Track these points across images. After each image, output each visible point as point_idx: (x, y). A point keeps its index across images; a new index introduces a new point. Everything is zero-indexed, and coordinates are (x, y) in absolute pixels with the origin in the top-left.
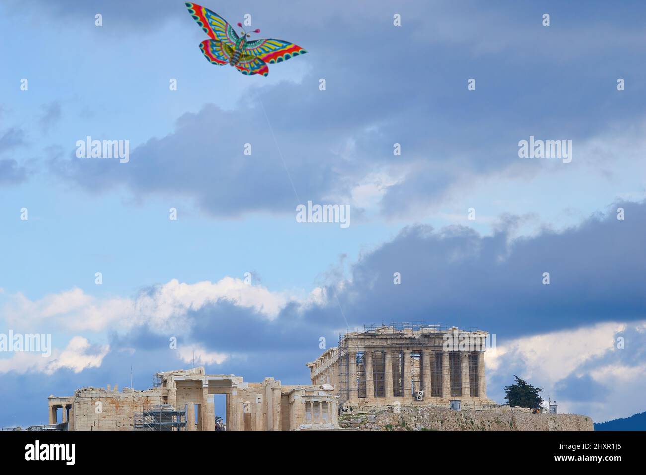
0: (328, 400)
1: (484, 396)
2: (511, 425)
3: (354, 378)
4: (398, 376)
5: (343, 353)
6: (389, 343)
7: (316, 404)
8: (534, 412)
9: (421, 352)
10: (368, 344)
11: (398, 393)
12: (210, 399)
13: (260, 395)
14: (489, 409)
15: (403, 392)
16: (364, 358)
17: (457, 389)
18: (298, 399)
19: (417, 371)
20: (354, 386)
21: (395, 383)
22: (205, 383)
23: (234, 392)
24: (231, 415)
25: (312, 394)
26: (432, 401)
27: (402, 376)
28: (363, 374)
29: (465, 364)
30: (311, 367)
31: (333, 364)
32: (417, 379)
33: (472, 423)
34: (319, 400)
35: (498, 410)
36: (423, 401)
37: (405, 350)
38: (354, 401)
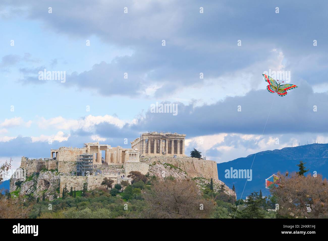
0: (136, 153)
1: (184, 154)
2: (192, 163)
3: (145, 147)
4: (158, 147)
5: (142, 140)
6: (156, 137)
7: (133, 155)
8: (199, 159)
9: (165, 140)
10: (149, 137)
11: (158, 152)
12: (100, 152)
13: (116, 151)
14: (185, 158)
15: (159, 152)
16: (148, 141)
17: (176, 152)
18: (127, 153)
19: (164, 146)
20: (144, 149)
21: (157, 149)
22: (99, 147)
23: (108, 150)
24: (107, 157)
25: (132, 151)
26: (168, 155)
27: (159, 147)
28: (147, 146)
29: (179, 144)
30: (132, 143)
31: (138, 143)
32: (164, 148)
33: (180, 162)
34: (134, 153)
35: (188, 159)
36: (165, 155)
37: (160, 139)
38: (144, 154)
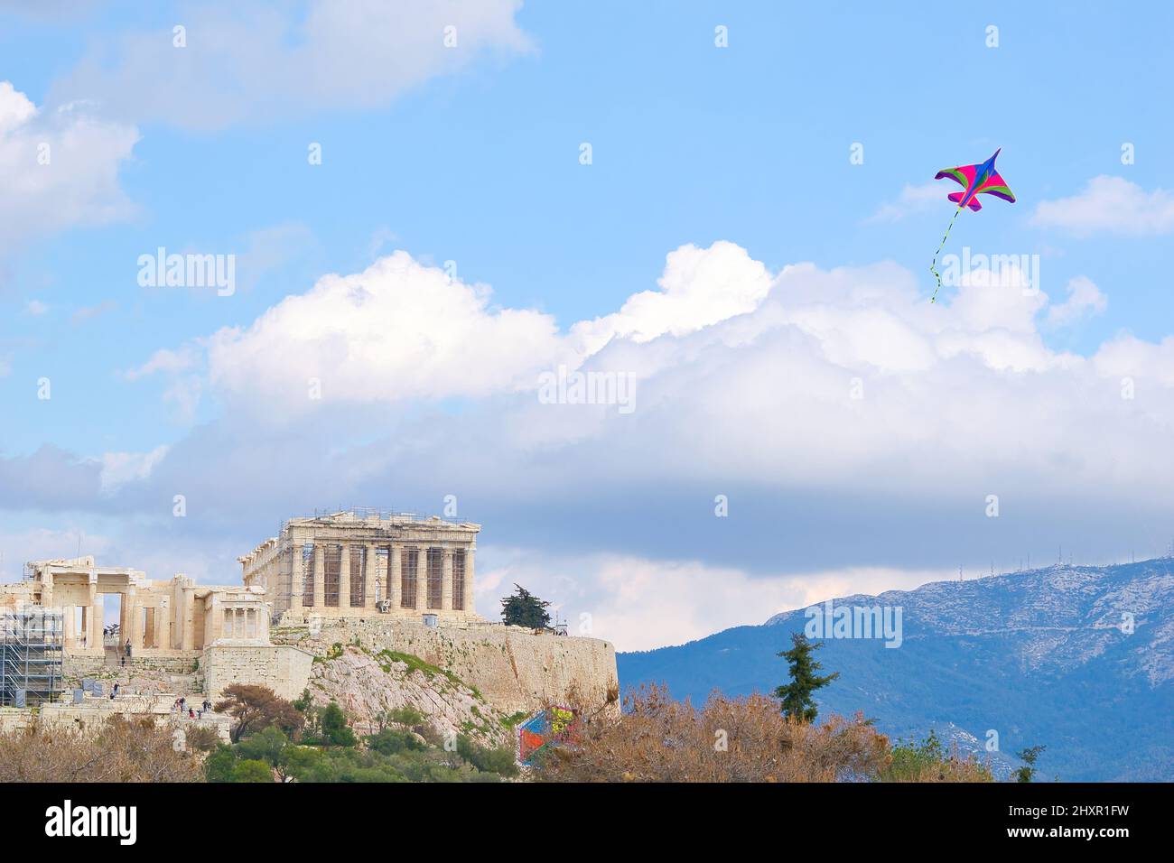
0: (255, 607)
1: (470, 608)
2: (503, 649)
3: (299, 578)
4: (358, 581)
5: (285, 546)
6: (348, 534)
7: (240, 612)
8: (536, 634)
9: (389, 548)
10: (319, 534)
11: (357, 601)
12: (99, 599)
13: (167, 598)
14: (476, 627)
15: (364, 601)
16: (313, 553)
17: (435, 601)
18: (216, 604)
19: (384, 574)
20: (299, 589)
21: (354, 588)
22: (93, 579)
23: (132, 592)
24: (126, 623)
25: (236, 598)
26: (400, 613)
27: (363, 579)
28: (311, 576)
29: (448, 565)
30: (244, 563)
31: (272, 560)
32: (384, 583)
33: (451, 645)
34: (245, 607)
35: (489, 629)
36: (389, 613)
37: (368, 545)
38: (298, 609)
